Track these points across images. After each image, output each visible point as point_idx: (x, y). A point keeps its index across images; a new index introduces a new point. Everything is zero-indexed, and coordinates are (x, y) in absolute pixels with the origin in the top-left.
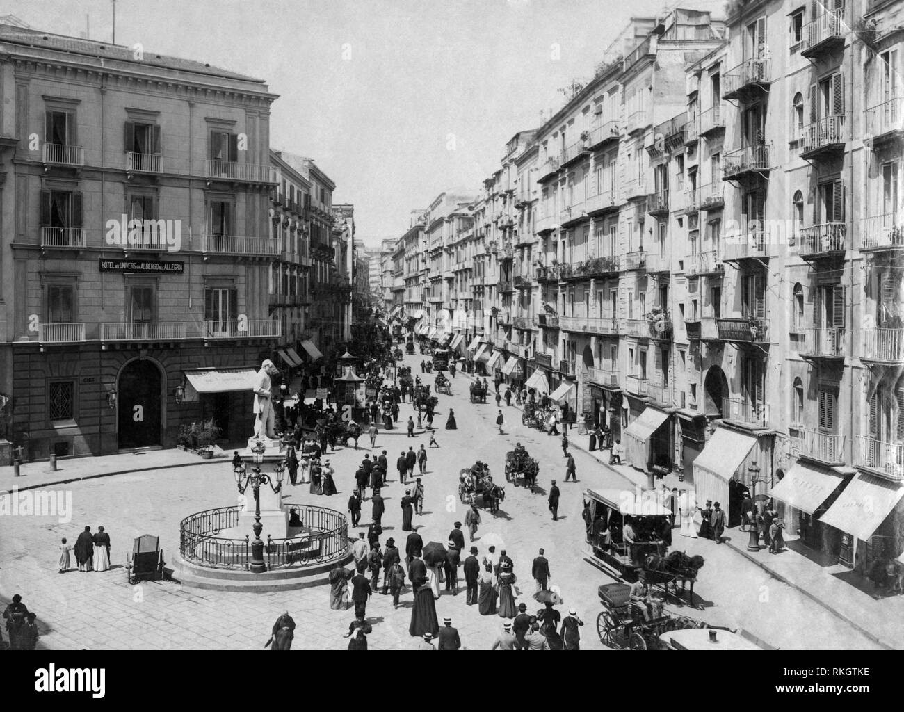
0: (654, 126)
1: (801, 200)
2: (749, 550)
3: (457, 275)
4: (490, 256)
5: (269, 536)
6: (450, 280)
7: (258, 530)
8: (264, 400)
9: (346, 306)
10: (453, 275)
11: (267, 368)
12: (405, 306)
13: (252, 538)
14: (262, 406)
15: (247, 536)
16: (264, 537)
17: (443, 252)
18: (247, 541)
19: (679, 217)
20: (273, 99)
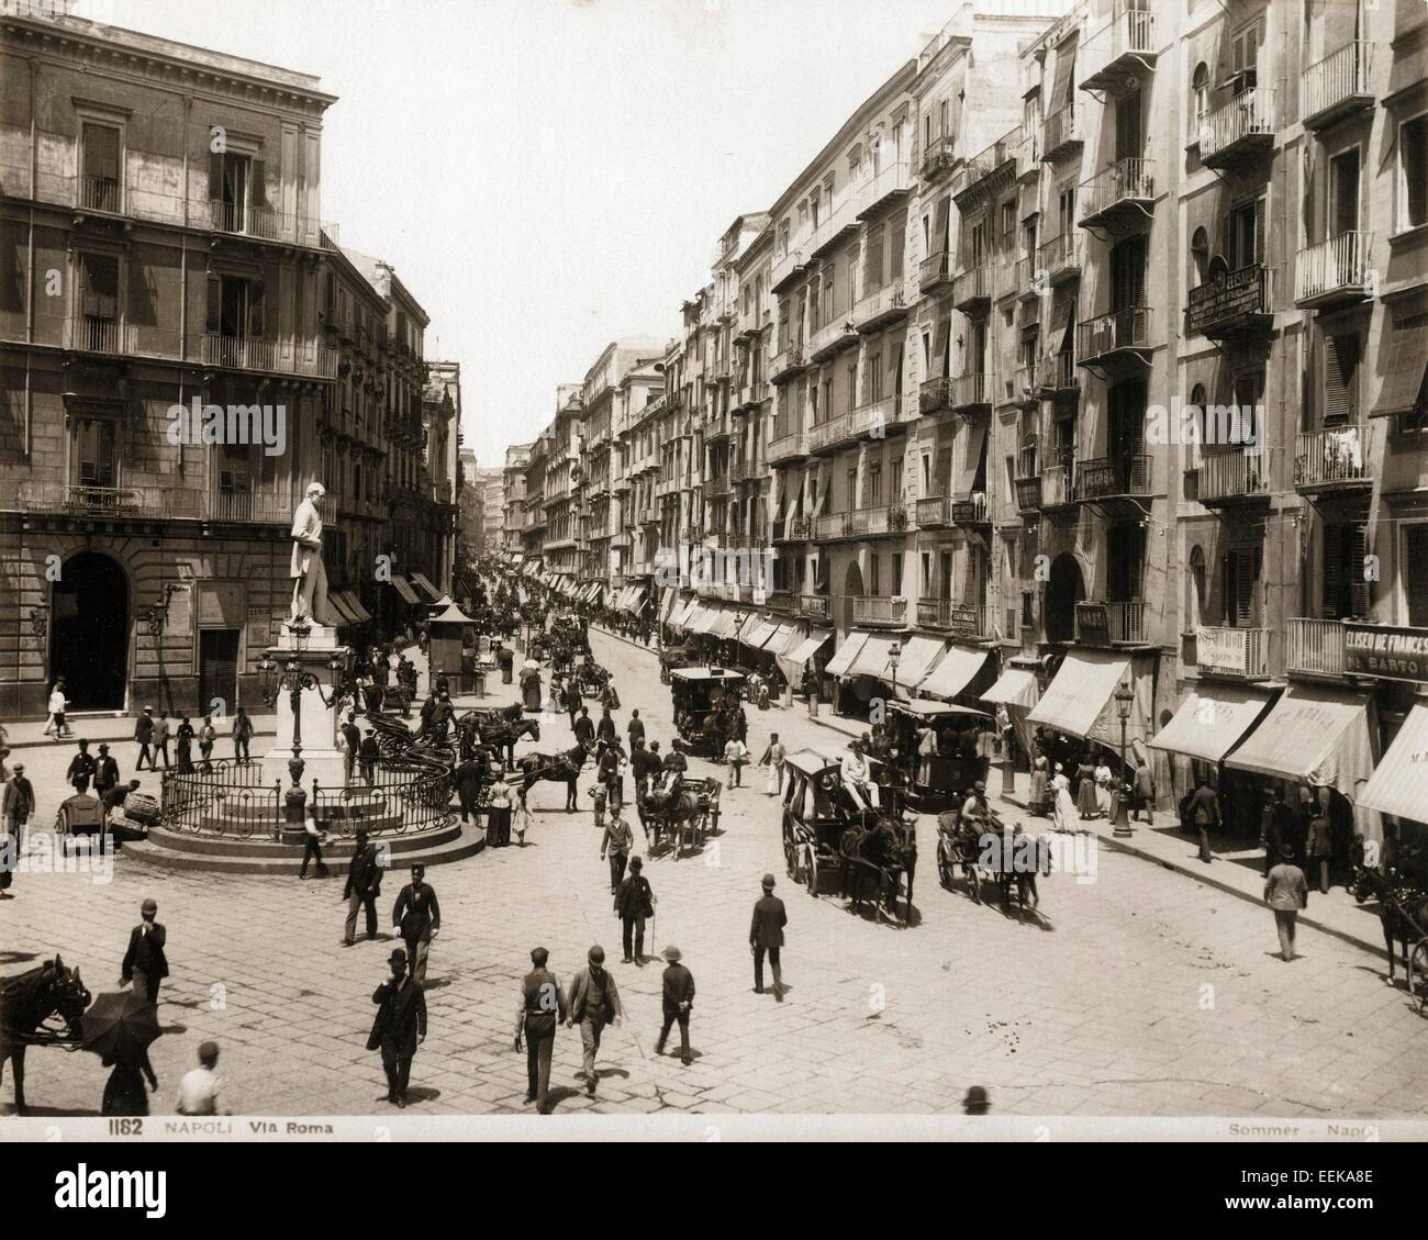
0: (967, 161)
1: (1203, 245)
2: (1115, 835)
3: (634, 482)
4: (691, 439)
5: (316, 781)
6: (622, 495)
7: (297, 770)
8: (309, 553)
9: (445, 538)
10: (628, 486)
11: (315, 497)
12: (545, 559)
13: (287, 785)
14: (306, 564)
15: (278, 781)
16: (306, 784)
17: (613, 449)
18: (278, 789)
19: (1007, 307)
20: (329, 104)
